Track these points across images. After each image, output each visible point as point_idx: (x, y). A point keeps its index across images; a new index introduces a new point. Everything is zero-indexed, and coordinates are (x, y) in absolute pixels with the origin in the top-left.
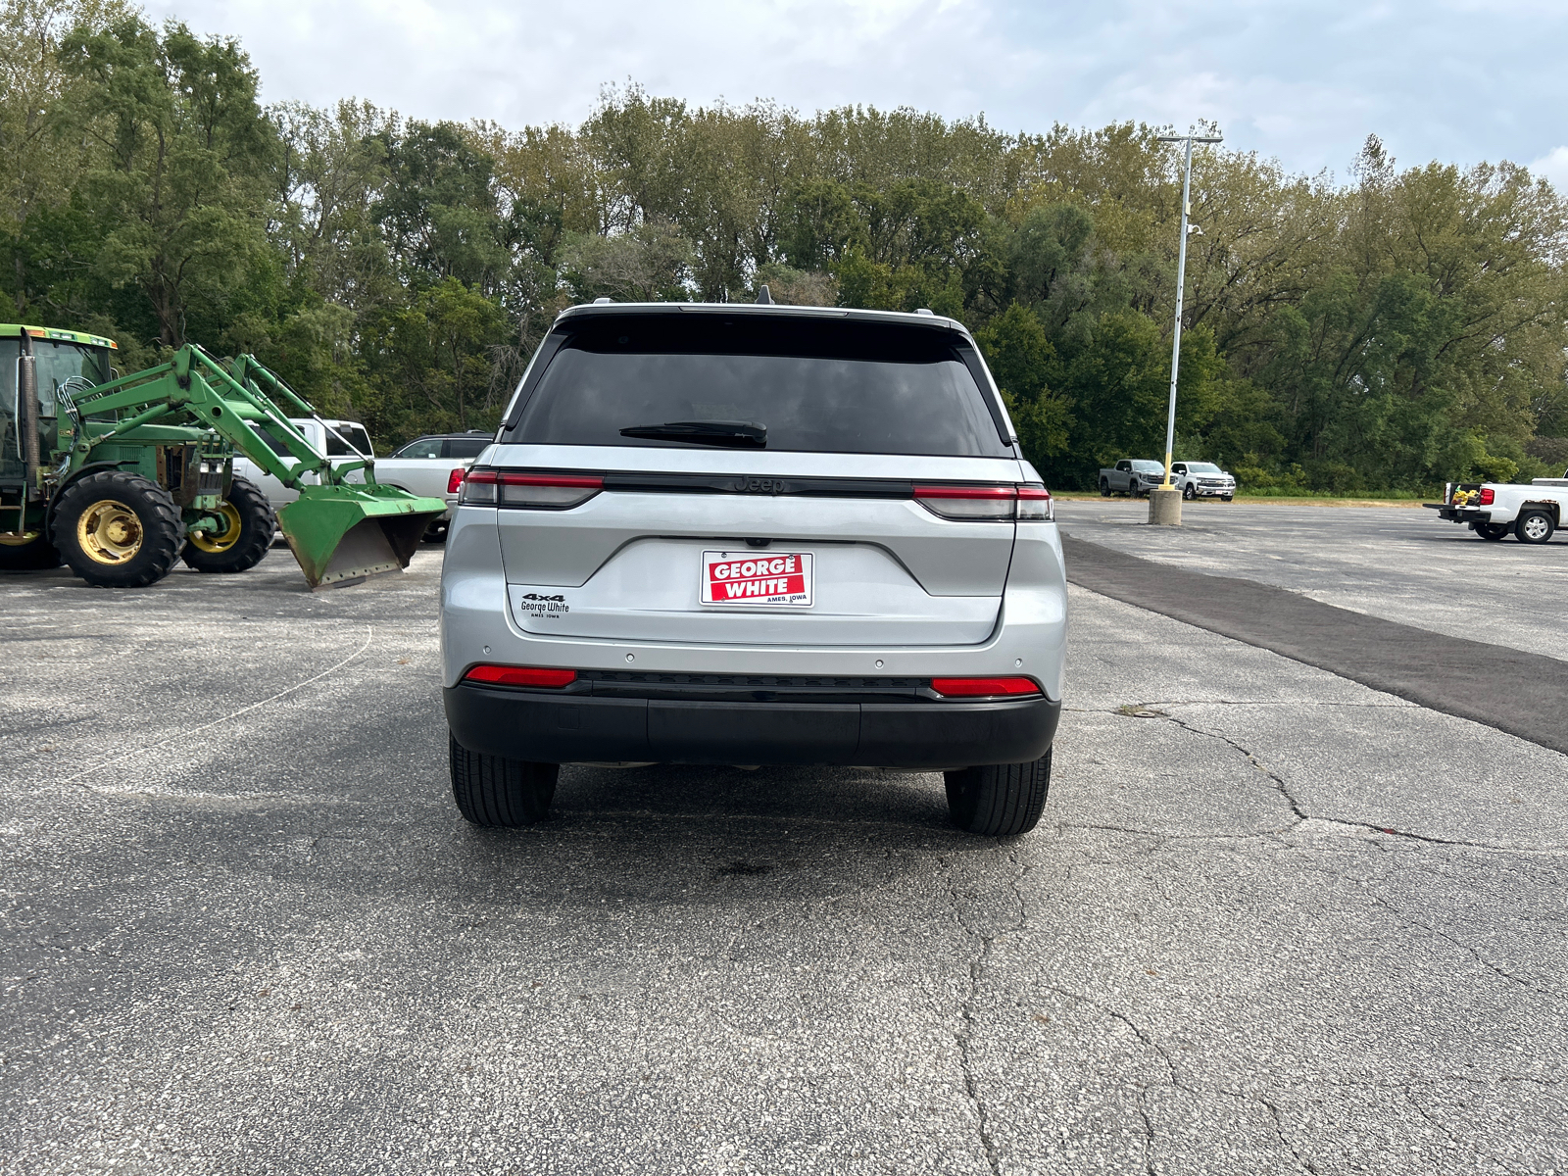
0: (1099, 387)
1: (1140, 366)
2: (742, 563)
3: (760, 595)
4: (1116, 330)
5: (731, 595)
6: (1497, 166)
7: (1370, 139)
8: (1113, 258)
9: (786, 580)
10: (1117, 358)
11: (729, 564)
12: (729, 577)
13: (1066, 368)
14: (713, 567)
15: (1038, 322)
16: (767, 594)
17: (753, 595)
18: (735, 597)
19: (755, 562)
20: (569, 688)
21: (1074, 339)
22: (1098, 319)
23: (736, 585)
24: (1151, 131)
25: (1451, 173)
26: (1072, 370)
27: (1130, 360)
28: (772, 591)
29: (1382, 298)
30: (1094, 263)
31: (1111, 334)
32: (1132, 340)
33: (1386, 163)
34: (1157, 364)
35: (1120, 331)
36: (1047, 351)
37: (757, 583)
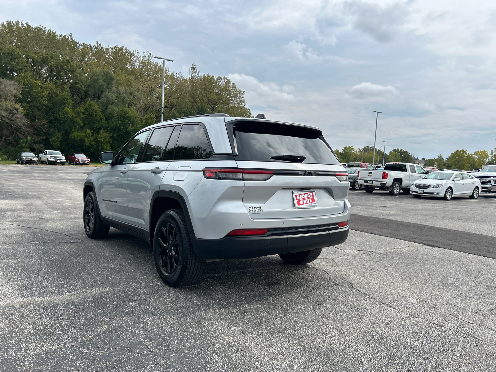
0: (119, 130)
1: (133, 125)
2: (302, 194)
3: (307, 203)
4: (125, 113)
5: (301, 204)
6: (223, 78)
7: (193, 65)
8: (122, 89)
9: (311, 199)
10: (125, 121)
11: (299, 195)
12: (300, 199)
13: (108, 123)
14: (296, 196)
15: (98, 108)
16: (308, 203)
17: (305, 204)
18: (302, 204)
19: (304, 194)
20: (265, 235)
21: (110, 114)
22: (118, 108)
23: (301, 201)
24: (129, 50)
25: (213, 78)
26: (110, 124)
27: (130, 122)
28: (309, 202)
29: (198, 111)
30: (116, 91)
31: (123, 113)
32: (130, 116)
33: (197, 73)
34: (138, 124)
35: (126, 113)
36: (102, 117)
37: (305, 200)
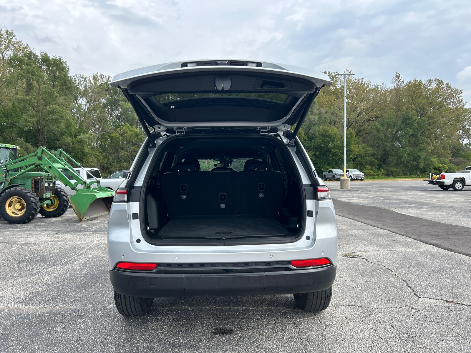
0: (321, 148)
1: (333, 141)
4: (325, 131)
6: (434, 80)
7: (397, 73)
8: (323, 110)
10: (326, 139)
13: (311, 143)
15: (302, 130)
20: (154, 271)
21: (313, 134)
22: (320, 128)
24: (331, 73)
25: (421, 82)
26: (313, 143)
27: (330, 140)
29: (403, 119)
30: (317, 112)
31: (324, 132)
32: (330, 134)
33: (402, 80)
34: (338, 141)
35: (326, 131)
36: (305, 138)
